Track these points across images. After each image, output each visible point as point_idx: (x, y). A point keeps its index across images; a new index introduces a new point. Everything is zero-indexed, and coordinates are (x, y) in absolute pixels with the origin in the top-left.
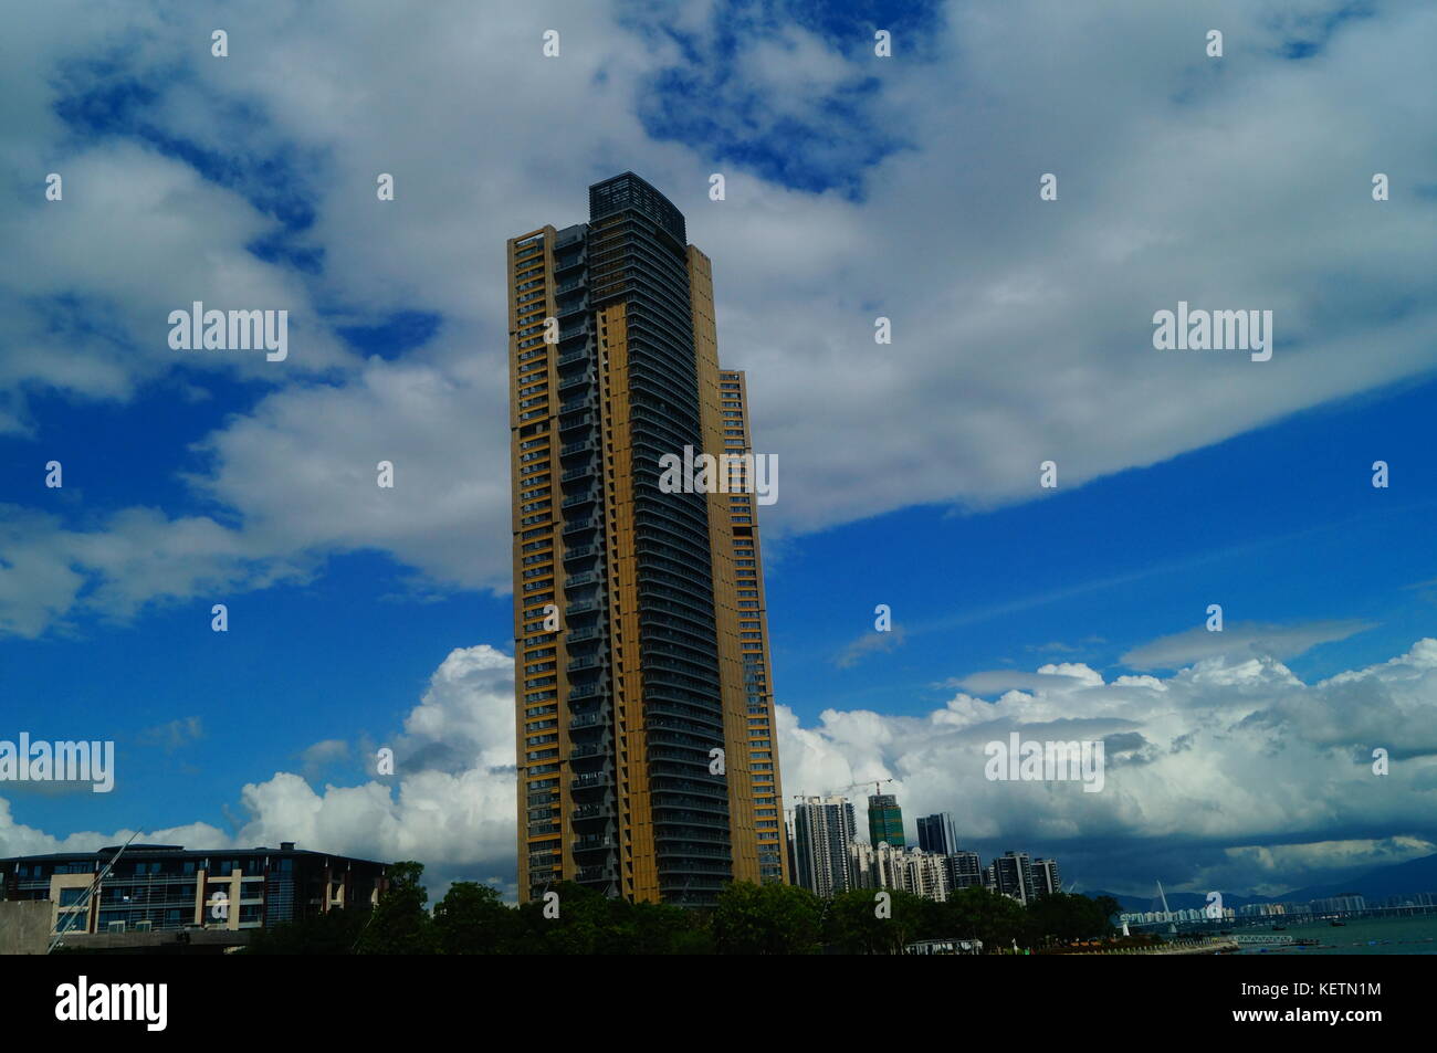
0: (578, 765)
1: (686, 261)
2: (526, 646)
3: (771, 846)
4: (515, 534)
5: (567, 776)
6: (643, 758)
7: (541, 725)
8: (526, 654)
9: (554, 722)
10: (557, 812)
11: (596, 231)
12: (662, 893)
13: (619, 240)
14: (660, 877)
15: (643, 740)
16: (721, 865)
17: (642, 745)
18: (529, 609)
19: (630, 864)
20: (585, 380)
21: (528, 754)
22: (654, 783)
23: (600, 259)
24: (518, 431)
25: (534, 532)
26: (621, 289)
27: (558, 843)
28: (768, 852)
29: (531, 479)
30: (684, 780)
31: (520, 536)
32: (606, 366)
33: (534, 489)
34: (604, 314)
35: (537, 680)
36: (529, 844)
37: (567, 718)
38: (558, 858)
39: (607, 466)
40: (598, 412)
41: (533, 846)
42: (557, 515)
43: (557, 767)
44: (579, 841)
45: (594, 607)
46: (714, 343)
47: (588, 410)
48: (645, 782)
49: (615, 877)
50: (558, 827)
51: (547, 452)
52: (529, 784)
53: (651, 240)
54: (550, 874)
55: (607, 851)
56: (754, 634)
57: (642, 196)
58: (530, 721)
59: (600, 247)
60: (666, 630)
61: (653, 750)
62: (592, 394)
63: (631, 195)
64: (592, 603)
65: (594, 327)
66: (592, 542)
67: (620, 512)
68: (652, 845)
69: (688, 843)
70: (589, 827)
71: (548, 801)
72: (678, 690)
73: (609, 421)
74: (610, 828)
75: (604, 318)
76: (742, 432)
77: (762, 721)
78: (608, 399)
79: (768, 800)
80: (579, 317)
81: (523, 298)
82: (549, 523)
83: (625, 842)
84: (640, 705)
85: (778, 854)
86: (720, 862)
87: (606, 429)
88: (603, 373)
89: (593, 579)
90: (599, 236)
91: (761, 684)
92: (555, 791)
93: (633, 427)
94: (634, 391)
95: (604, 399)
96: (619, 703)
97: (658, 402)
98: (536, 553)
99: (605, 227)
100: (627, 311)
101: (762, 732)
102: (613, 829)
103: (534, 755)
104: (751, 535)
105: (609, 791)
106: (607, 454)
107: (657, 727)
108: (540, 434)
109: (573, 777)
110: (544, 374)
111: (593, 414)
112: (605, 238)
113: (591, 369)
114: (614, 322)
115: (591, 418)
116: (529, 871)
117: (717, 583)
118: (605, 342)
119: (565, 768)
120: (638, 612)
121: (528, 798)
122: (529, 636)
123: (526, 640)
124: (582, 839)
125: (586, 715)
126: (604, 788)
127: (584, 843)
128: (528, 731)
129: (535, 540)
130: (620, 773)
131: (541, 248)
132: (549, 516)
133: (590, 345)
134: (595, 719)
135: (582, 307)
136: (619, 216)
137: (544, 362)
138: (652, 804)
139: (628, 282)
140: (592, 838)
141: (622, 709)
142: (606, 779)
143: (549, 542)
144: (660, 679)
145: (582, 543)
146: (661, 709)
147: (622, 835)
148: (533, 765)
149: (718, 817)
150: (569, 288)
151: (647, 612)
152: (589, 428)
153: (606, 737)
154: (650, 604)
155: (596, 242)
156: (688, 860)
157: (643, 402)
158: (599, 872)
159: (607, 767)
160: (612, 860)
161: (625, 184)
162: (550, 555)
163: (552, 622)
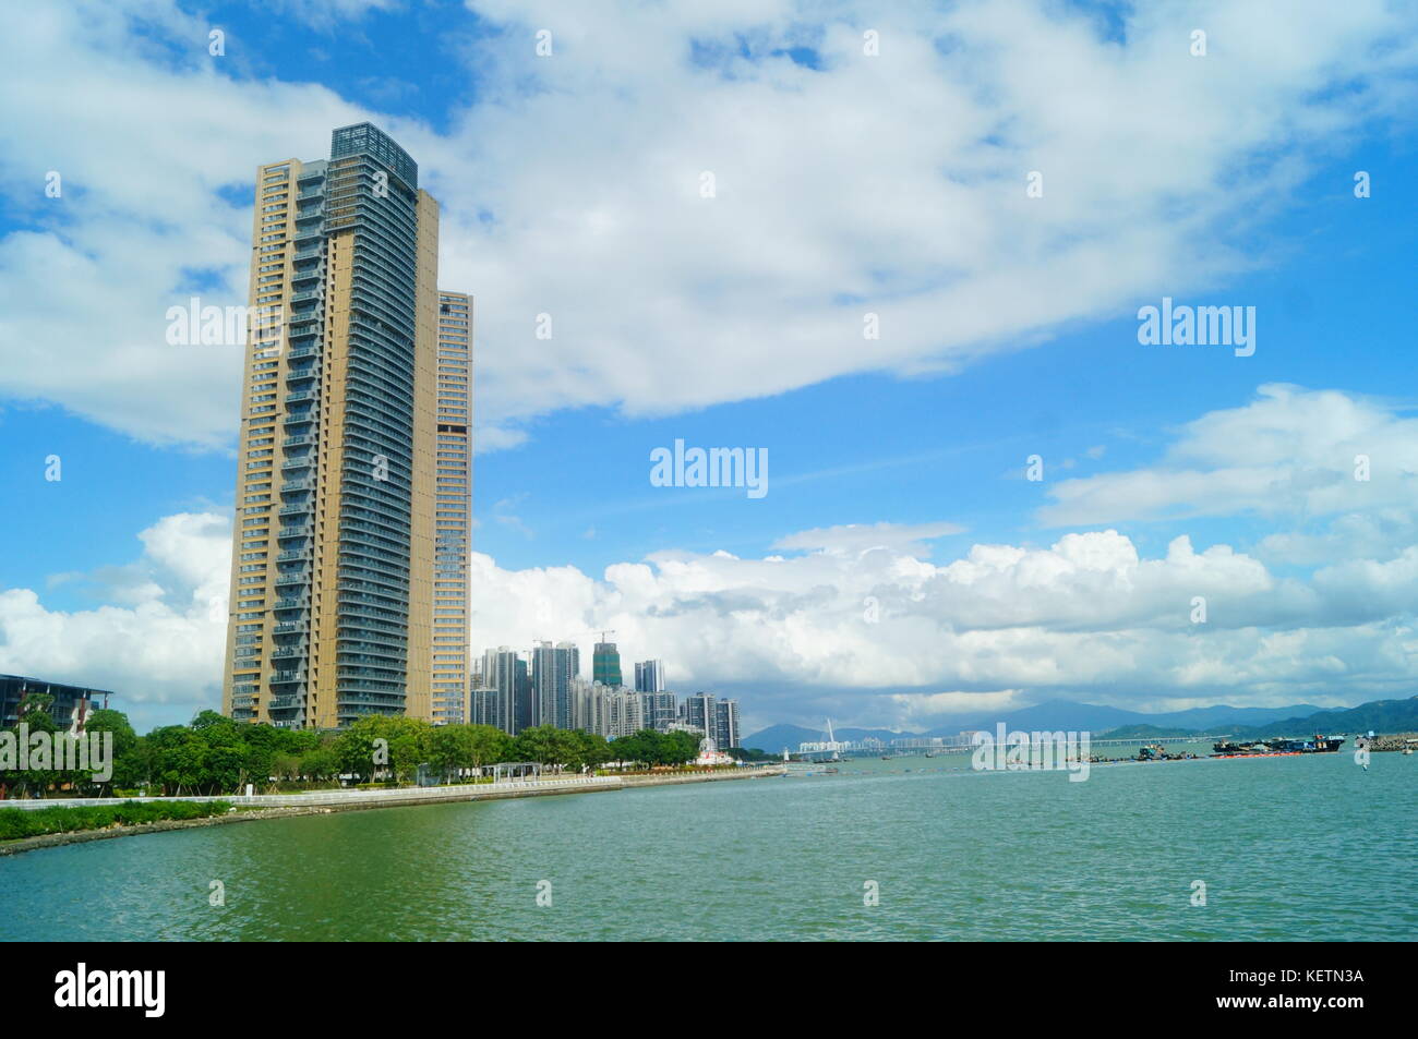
0: (284, 614)
1: (416, 202)
2: (246, 514)
3: (457, 684)
4: (244, 420)
5: (270, 623)
6: (334, 612)
7: (252, 580)
8: (244, 521)
9: (263, 578)
10: (259, 650)
11: (334, 169)
12: (339, 719)
13: (353, 179)
14: (339, 706)
15: (334, 597)
16: (391, 701)
17: (334, 601)
18: (250, 484)
19: (315, 695)
20: (314, 296)
21: (239, 603)
22: (341, 632)
23: (337, 194)
25: (260, 419)
26: (351, 222)
28: (454, 688)
29: (261, 375)
30: (367, 631)
31: (247, 423)
32: (333, 286)
34: (335, 241)
35: (252, 543)
36: (234, 676)
37: (275, 577)
38: (257, 688)
39: (326, 371)
40: (323, 323)
41: (237, 677)
42: (281, 408)
43: (262, 614)
44: (276, 675)
45: (305, 487)
46: (435, 275)
47: (315, 322)
48: (333, 631)
49: (303, 705)
50: (258, 663)
52: (238, 627)
54: (249, 701)
55: (297, 684)
56: (460, 514)
57: (378, 143)
58: (243, 576)
59: (337, 184)
60: (363, 510)
61: (343, 605)
62: (319, 307)
63: (367, 143)
64: (303, 483)
65: (326, 251)
66: (308, 433)
67: (333, 410)
68: (334, 681)
69: (365, 681)
70: (286, 664)
71: (252, 641)
72: (369, 559)
73: (331, 333)
74: (302, 666)
75: (335, 245)
76: (466, 347)
77: (460, 585)
78: (332, 315)
79: (459, 648)
80: (314, 241)
81: (267, 219)
82: (273, 414)
83: (313, 677)
84: (335, 570)
85: (462, 690)
86: (395, 697)
87: (327, 338)
88: (329, 292)
89: (306, 464)
90: (337, 174)
91: (462, 554)
92: (259, 634)
93: (351, 340)
94: (355, 310)
95: (329, 313)
96: (317, 566)
97: (375, 321)
98: (260, 438)
99: (343, 166)
100: (355, 241)
101: (459, 593)
102: (305, 667)
103: (244, 604)
104: (465, 433)
105: (304, 636)
106: (327, 360)
107: (345, 588)
109: (276, 623)
110: (280, 286)
111: (319, 325)
112: (342, 176)
113: (320, 286)
114: (344, 248)
115: (317, 328)
116: (232, 697)
117: (415, 473)
118: (334, 265)
120: (340, 494)
121: (237, 638)
122: (249, 506)
123: (245, 510)
124: (278, 674)
125: (290, 574)
126: (300, 634)
127: (282, 677)
128: (241, 584)
129: (261, 426)
130: (313, 623)
131: (287, 177)
132: (273, 407)
133: (321, 266)
134: (298, 578)
135: (317, 233)
136: (354, 159)
137: (281, 276)
138: (337, 649)
139: (358, 217)
140: (287, 673)
141: (320, 571)
142: (302, 626)
143: (272, 429)
144: (353, 549)
145: (300, 433)
146: (352, 574)
147: (311, 672)
148: (242, 612)
149: (396, 661)
150: (308, 215)
151: (348, 494)
152: (313, 337)
153: (305, 593)
154: (351, 488)
155: (334, 179)
156: (365, 694)
157: (362, 320)
158: (290, 701)
159: (304, 617)
160: (301, 691)
161: (364, 131)
162: (271, 440)
163: (268, 496)
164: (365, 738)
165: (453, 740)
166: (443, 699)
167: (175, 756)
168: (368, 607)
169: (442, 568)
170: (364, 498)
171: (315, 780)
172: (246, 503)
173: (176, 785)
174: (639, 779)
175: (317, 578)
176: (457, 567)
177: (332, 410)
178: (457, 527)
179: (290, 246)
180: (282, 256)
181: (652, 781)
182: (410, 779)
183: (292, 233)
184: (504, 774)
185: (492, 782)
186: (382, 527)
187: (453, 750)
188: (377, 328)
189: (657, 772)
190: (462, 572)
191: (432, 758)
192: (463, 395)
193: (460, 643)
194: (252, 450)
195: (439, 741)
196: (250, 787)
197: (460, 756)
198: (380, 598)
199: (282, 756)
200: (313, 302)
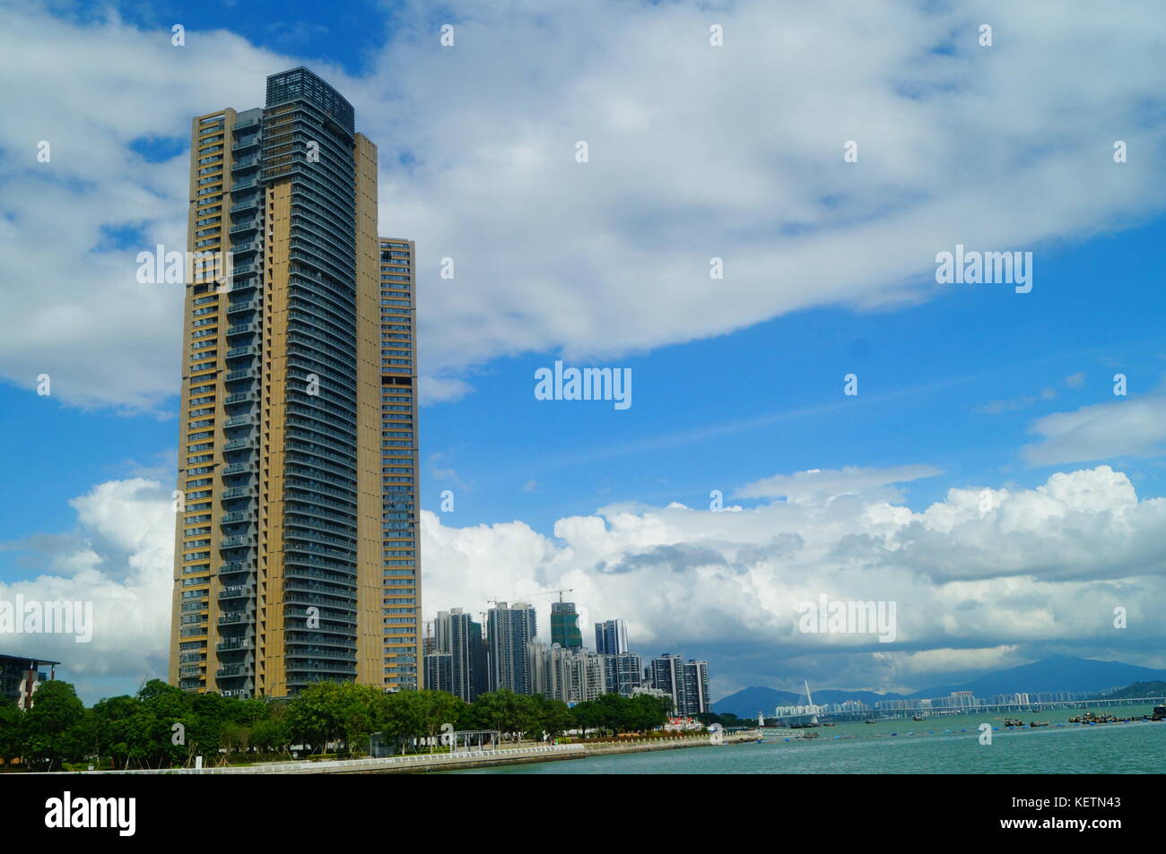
0: (227, 579)
1: (354, 147)
2: (189, 476)
3: (409, 649)
4: (185, 378)
5: (216, 587)
6: (280, 575)
7: (197, 544)
8: (187, 483)
9: (208, 541)
10: (205, 617)
11: (270, 116)
12: (287, 687)
13: (289, 126)
14: (288, 674)
15: (280, 560)
16: (343, 667)
17: (280, 564)
18: (192, 444)
19: (263, 663)
20: (252, 248)
21: (184, 568)
22: (288, 596)
23: (273, 143)
24: (192, 289)
25: (201, 378)
26: (287, 170)
27: (204, 643)
28: (407, 653)
29: (201, 332)
30: (315, 595)
31: (188, 381)
32: (271, 237)
33: (203, 340)
34: (272, 191)
35: (195, 506)
36: (180, 644)
37: (219, 539)
38: (204, 656)
39: (266, 325)
40: (262, 276)
41: (184, 646)
42: (221, 365)
43: (207, 579)
44: (223, 642)
45: (248, 446)
46: (375, 221)
47: (254, 274)
48: (280, 596)
49: (250, 673)
50: (205, 630)
51: (216, 308)
52: (183, 593)
53: (319, 128)
54: (196, 669)
55: (244, 652)
56: (407, 470)
57: (313, 88)
58: (188, 540)
59: (272, 132)
60: (308, 468)
61: (289, 568)
62: (258, 260)
63: (302, 88)
64: (246, 442)
65: (263, 202)
66: (250, 390)
68: (283, 648)
69: (314, 647)
70: (232, 630)
71: (198, 608)
72: (315, 519)
73: (270, 285)
74: (249, 632)
75: (272, 195)
76: (409, 295)
78: (271, 266)
79: (410, 610)
80: (251, 192)
81: (204, 171)
82: (214, 371)
83: (260, 643)
84: (280, 531)
85: (415, 655)
86: (345, 663)
87: (267, 291)
88: (268, 243)
89: (248, 422)
90: (273, 121)
91: (411, 512)
92: (205, 600)
93: (290, 292)
94: (294, 261)
95: (268, 265)
96: (262, 527)
97: (315, 271)
98: (201, 396)
99: (278, 114)
100: (292, 190)
101: (408, 553)
102: (252, 634)
103: (189, 569)
104: (411, 384)
105: (251, 601)
106: (267, 313)
107: (292, 550)
108: (210, 293)
109: (222, 588)
110: (218, 239)
111: (258, 278)
112: (278, 124)
113: (258, 238)
114: (281, 200)
115: (256, 281)
116: (179, 666)
117: (360, 428)
118: (272, 216)
119: (215, 581)
120: (284, 452)
121: (182, 604)
122: (191, 467)
123: (188, 471)
124: (225, 641)
125: (235, 537)
126: (247, 599)
127: (228, 644)
128: (185, 548)
129: (201, 384)
130: (260, 587)
131: (222, 127)
132: (214, 364)
133: (259, 217)
134: (243, 541)
135: (254, 183)
136: (290, 105)
137: (218, 229)
138: (284, 614)
139: (295, 165)
140: (234, 640)
141: (265, 533)
142: (249, 591)
143: (213, 387)
144: (299, 509)
145: (242, 390)
146: (298, 535)
147: (259, 639)
148: (188, 578)
149: (345, 625)
150: (244, 164)
151: (292, 452)
152: (253, 290)
153: (251, 556)
154: (295, 446)
155: (270, 127)
156: (314, 660)
157: (302, 271)
158: (238, 669)
159: (250, 581)
160: (249, 659)
161: (298, 77)
162: (213, 398)
163: (211, 457)
164: (315, 707)
165: (406, 706)
166: (395, 665)
167: (123, 727)
168: (315, 569)
169: (390, 527)
170: (308, 456)
171: (266, 751)
172: (189, 464)
173: (124, 758)
174: (604, 747)
175: (262, 540)
176: (406, 525)
177: (274, 366)
178: (404, 483)
179: (227, 197)
180: (219, 208)
181: (616, 749)
182: (362, 750)
183: (228, 184)
184: (460, 743)
185: (449, 751)
186: (327, 485)
187: (407, 718)
188: (318, 279)
189: (623, 739)
190: (411, 530)
191: (385, 726)
192: (407, 345)
193: (411, 605)
194: (194, 409)
195: (392, 708)
196: (199, 759)
197: (415, 724)
198: (327, 560)
199: (231, 727)
200: (252, 255)
